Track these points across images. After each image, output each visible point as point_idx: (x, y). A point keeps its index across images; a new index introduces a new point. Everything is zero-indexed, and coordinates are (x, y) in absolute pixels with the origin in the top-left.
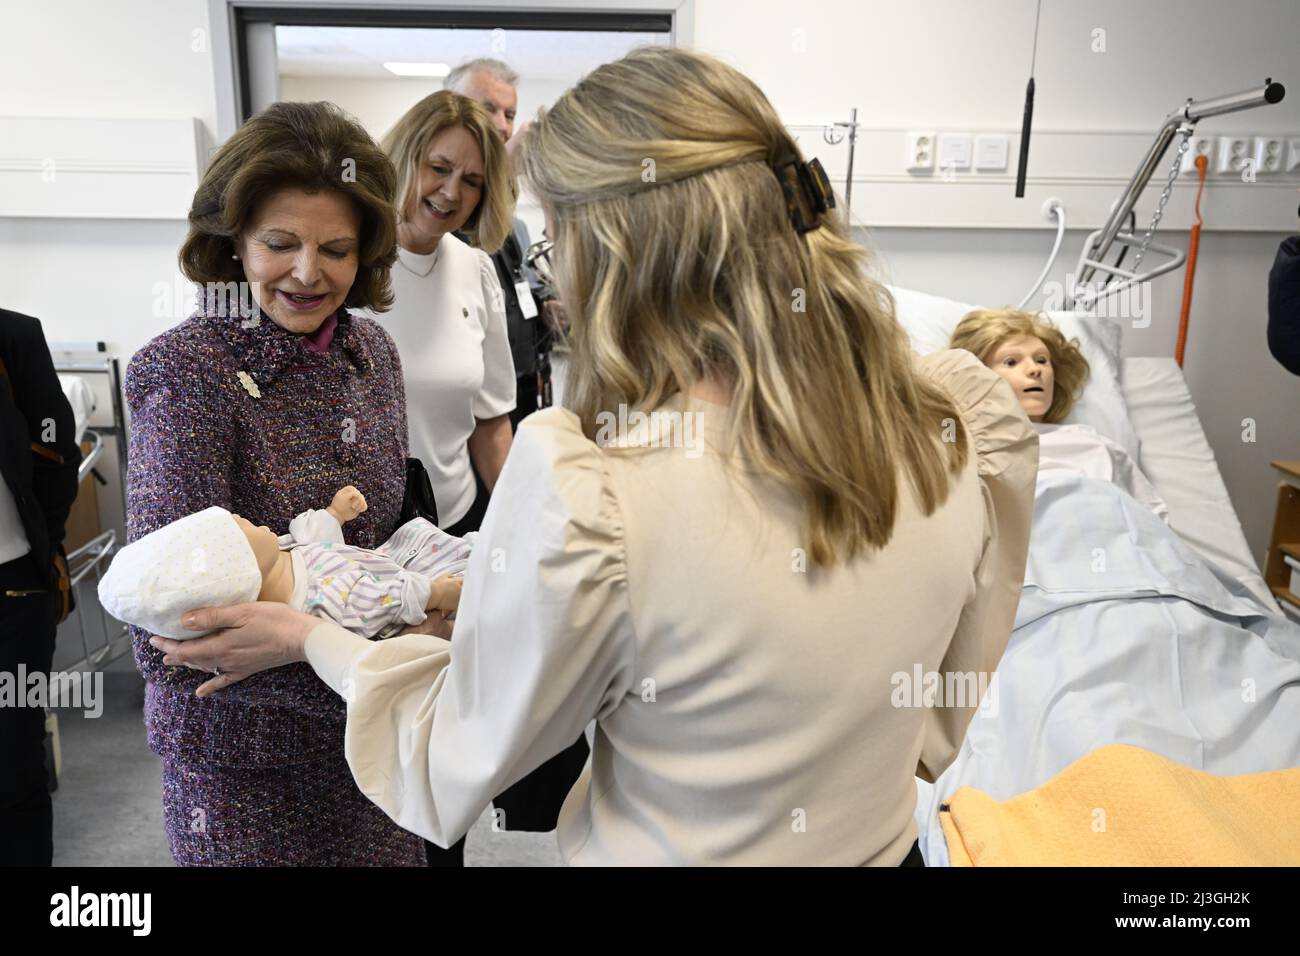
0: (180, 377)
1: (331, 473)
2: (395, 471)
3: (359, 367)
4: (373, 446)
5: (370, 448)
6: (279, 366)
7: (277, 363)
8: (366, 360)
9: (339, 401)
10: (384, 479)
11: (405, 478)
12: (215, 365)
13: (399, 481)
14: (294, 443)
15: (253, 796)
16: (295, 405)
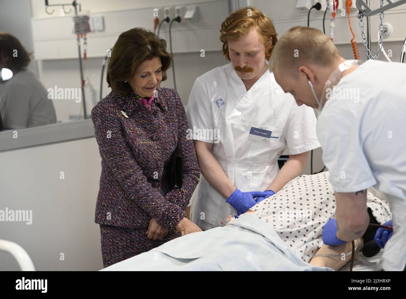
0: (104, 115)
1: (150, 142)
2: (173, 144)
3: (161, 109)
4: (165, 135)
5: (164, 136)
6: (132, 110)
7: (132, 109)
8: (164, 107)
9: (152, 120)
10: (168, 146)
11: (176, 147)
12: (114, 110)
13: (174, 148)
14: (138, 132)
15: (120, 239)
16: (138, 122)
